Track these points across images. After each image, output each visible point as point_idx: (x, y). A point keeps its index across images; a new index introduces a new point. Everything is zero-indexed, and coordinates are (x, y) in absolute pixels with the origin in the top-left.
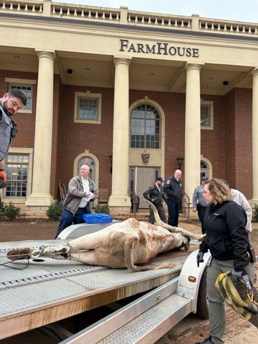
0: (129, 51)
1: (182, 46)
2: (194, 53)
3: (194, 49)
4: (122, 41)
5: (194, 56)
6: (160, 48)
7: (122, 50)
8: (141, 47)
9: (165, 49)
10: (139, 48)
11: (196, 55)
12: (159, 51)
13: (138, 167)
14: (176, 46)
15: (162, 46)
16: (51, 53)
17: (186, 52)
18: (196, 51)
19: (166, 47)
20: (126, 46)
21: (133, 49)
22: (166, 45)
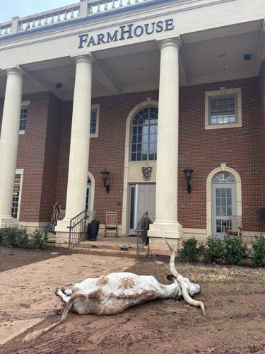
0: (88, 46)
1: (150, 22)
2: (167, 25)
3: (167, 21)
4: (81, 37)
5: (167, 30)
6: (123, 32)
7: (81, 47)
8: (101, 37)
9: (129, 32)
10: (99, 40)
11: (170, 27)
12: (122, 36)
13: (139, 183)
14: (142, 24)
15: (126, 29)
16: (15, 69)
17: (156, 27)
18: (169, 22)
19: (130, 29)
20: (86, 41)
21: (93, 42)
22: (130, 26)
